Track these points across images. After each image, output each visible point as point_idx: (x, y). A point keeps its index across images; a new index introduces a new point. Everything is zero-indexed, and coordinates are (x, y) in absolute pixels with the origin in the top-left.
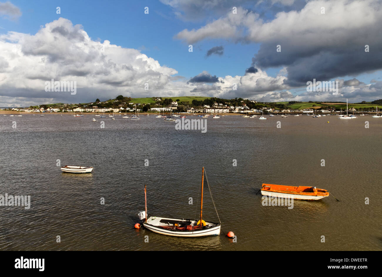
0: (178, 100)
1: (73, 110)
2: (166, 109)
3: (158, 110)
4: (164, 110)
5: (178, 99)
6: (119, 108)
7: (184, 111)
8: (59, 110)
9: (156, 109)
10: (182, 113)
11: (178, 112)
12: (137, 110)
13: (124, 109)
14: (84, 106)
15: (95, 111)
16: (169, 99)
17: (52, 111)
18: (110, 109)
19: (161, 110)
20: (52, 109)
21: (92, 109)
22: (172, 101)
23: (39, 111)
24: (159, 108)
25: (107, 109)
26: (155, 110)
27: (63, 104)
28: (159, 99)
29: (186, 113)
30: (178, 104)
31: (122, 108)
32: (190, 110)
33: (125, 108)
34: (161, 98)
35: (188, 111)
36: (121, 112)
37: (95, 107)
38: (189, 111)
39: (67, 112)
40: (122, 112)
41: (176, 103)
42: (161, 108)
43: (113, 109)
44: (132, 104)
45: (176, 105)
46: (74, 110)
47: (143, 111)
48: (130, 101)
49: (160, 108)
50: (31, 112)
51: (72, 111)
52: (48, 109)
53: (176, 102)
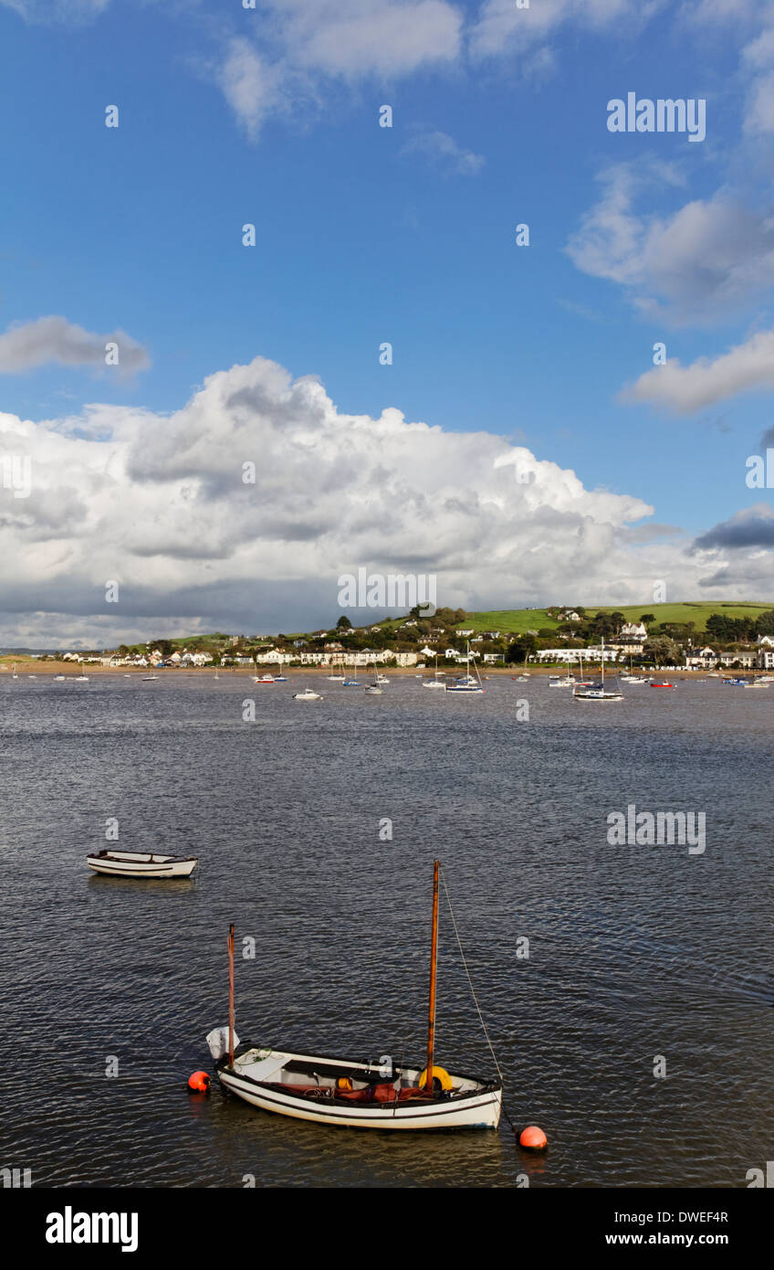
0: (647, 619)
1: (255, 660)
2: (599, 653)
3: (568, 656)
4: (592, 658)
5: (647, 612)
6: (418, 649)
7: (670, 663)
8: (211, 659)
9: (560, 653)
10: (662, 668)
11: (647, 666)
12: (486, 657)
13: (435, 653)
14: (296, 644)
15: (331, 660)
16: (612, 613)
17: (186, 661)
18: (387, 654)
19: (577, 658)
20: (186, 656)
21: (320, 655)
22: (624, 622)
23: (147, 663)
24: (568, 651)
25: (373, 655)
26: (555, 658)
27: (228, 637)
28: (575, 617)
29: (679, 668)
30: (648, 631)
31: (428, 652)
32: (697, 654)
33: (440, 650)
34: (579, 610)
35: (688, 660)
36: (423, 666)
37: (333, 645)
38: (695, 661)
39: (237, 664)
40: (427, 666)
41: (642, 630)
42: (580, 651)
43: (397, 655)
44: (468, 633)
45: (639, 636)
46: (262, 658)
47: (509, 660)
48: (461, 625)
49: (574, 651)
50: (122, 665)
51: (251, 660)
52: (175, 657)
53: (639, 626)
